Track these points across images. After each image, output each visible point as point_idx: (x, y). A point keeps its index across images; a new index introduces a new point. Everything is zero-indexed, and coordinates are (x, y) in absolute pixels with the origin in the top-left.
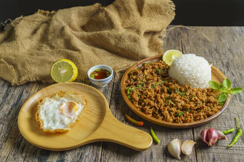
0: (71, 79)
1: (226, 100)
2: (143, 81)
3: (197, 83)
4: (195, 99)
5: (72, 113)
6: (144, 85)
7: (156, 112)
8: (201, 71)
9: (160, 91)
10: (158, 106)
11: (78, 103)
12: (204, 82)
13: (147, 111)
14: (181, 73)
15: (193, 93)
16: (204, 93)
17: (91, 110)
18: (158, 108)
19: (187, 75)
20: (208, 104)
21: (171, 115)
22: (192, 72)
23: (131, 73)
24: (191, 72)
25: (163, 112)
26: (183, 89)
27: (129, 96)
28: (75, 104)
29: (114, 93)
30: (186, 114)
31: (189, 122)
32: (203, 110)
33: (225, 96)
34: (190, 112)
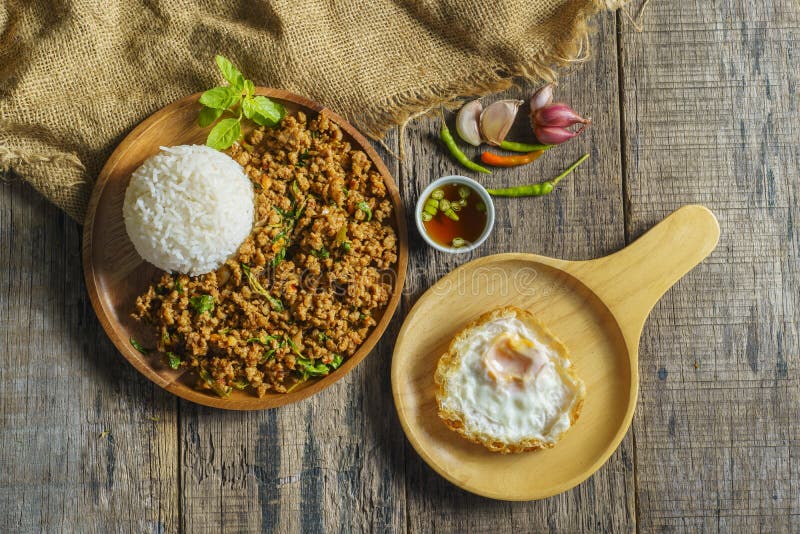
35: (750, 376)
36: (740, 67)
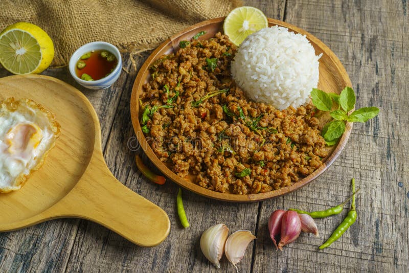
0: (37, 68)
1: (342, 135)
2: (175, 92)
3: (287, 98)
4: (277, 137)
5: (27, 151)
6: (179, 99)
7: (196, 167)
8: (295, 74)
9: (208, 115)
10: (200, 156)
11: (43, 129)
12: (300, 96)
13: (177, 166)
14: (252, 77)
15: (275, 123)
16: (300, 118)
17: (69, 143)
18: (200, 160)
19: (265, 83)
20: (303, 150)
21: (225, 174)
22: (275, 77)
23: (154, 67)
24: (273, 78)
25: (209, 171)
26: (256, 113)
27: (145, 127)
28: (35, 131)
29: (123, 101)
30: (256, 172)
31: (260, 192)
32: (292, 163)
33: (339, 127)
34: (265, 168)
35: (352, 248)
36: (359, 55)
